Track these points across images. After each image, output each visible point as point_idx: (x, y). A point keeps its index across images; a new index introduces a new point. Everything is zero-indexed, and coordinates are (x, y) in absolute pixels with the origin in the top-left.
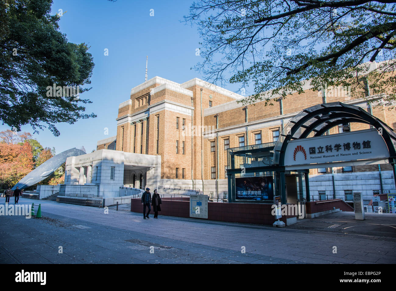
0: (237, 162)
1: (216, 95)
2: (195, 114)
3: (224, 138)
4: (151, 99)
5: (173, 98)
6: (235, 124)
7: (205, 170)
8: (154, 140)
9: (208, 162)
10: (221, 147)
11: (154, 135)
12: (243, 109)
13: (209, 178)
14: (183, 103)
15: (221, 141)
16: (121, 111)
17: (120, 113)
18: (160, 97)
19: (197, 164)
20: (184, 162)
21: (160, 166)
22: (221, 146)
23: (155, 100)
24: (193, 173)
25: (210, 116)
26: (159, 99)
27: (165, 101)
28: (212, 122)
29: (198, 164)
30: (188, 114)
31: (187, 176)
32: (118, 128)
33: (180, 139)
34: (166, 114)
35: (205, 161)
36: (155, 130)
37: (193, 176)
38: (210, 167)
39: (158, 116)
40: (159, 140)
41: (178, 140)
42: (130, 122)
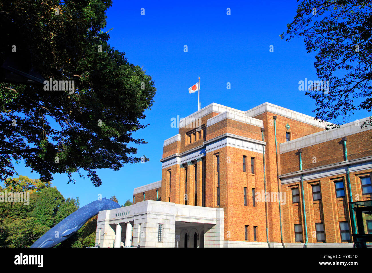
0: (335, 218)
1: (294, 124)
2: (267, 151)
3: (311, 184)
4: (207, 133)
5: (237, 131)
6: (327, 164)
7: (285, 228)
8: (213, 186)
9: (290, 217)
10: (308, 196)
11: (213, 180)
12: (340, 143)
13: (293, 241)
14: (250, 136)
15: (308, 187)
16: (166, 149)
17: (166, 152)
18: (220, 129)
19: (274, 221)
20: (255, 217)
21: (223, 222)
22: (308, 194)
23: (213, 134)
24: (268, 232)
25: (290, 153)
26: (218, 132)
27: (227, 135)
28: (293, 162)
29: (276, 220)
30: (258, 152)
31: (260, 238)
32: (162, 172)
33: (249, 186)
34: (228, 152)
35: (284, 216)
36: (213, 173)
37: (269, 238)
38: (293, 224)
39: (217, 155)
40: (220, 187)
41: (246, 186)
42: (179, 164)
